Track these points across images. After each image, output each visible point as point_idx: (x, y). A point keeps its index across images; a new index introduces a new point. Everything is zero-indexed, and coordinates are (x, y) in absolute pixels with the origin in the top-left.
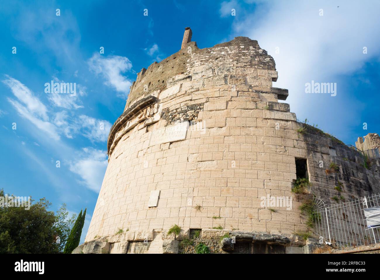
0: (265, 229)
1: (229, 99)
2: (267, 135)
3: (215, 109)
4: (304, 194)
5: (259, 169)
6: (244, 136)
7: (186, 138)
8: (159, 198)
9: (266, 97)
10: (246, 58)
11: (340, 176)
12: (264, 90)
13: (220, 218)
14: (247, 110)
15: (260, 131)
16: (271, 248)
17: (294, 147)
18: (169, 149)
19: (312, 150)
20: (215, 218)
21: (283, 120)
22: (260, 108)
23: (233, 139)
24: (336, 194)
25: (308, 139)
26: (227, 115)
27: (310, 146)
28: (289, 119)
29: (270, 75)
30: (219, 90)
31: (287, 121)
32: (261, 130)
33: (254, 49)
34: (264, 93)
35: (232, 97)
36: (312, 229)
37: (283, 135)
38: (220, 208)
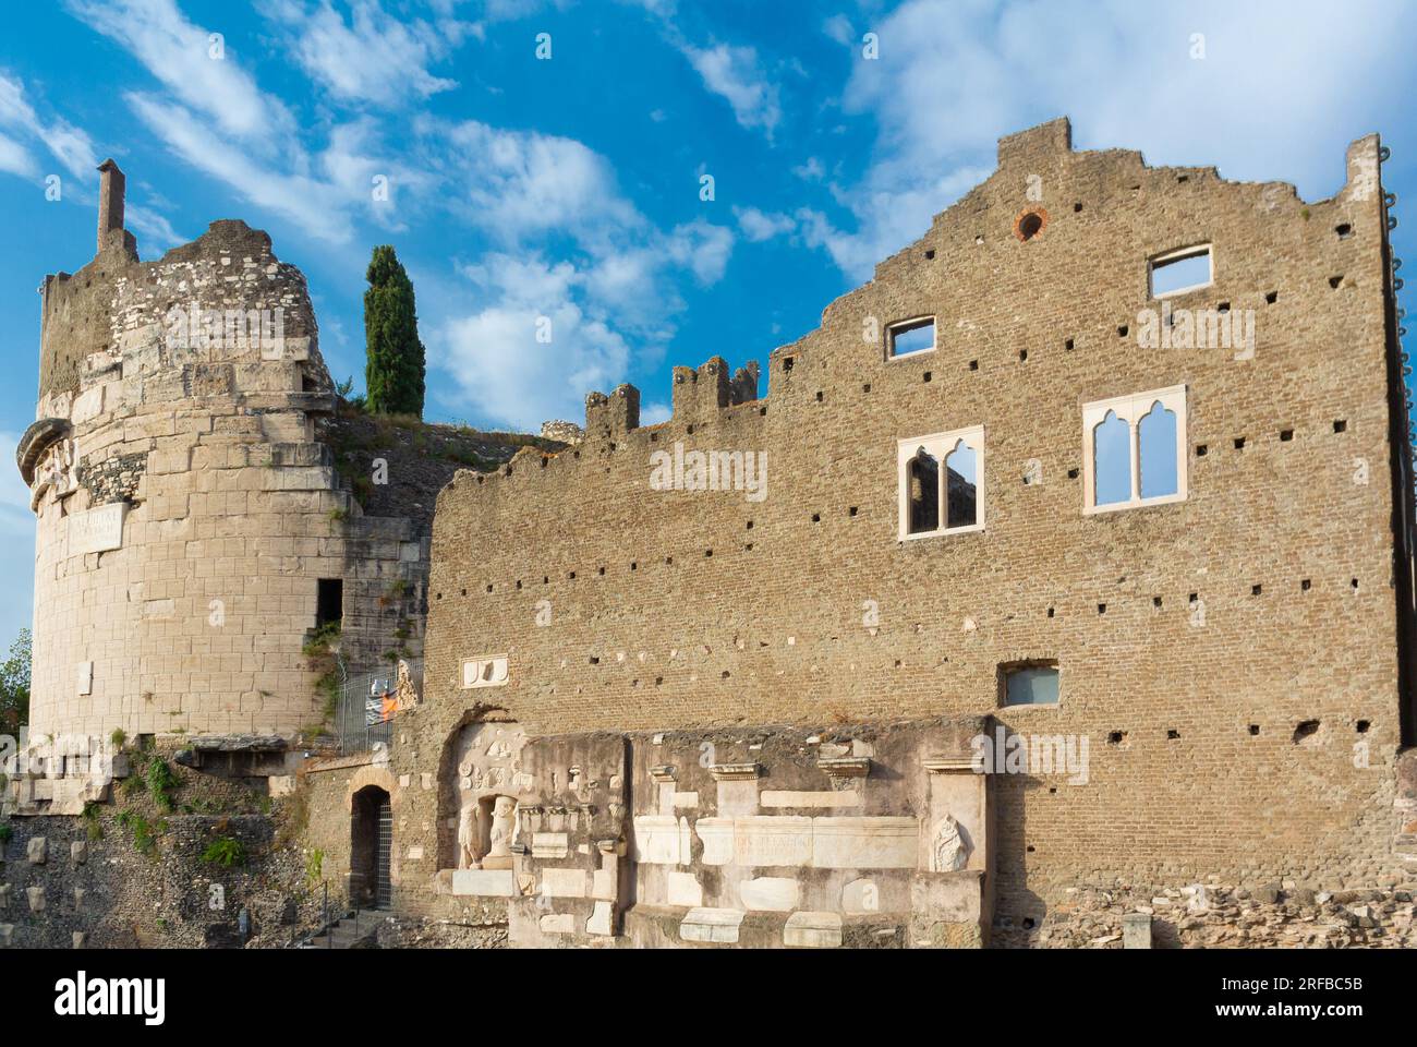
0: (250, 729)
1: (194, 442)
2: (266, 532)
3: (169, 470)
4: (327, 655)
5: (245, 612)
6: (221, 540)
7: (122, 543)
8: (92, 678)
9: (277, 425)
10: (235, 301)
11: (412, 605)
12: (273, 406)
13: (181, 713)
14: (228, 471)
15: (254, 525)
16: (261, 757)
17: (319, 555)
18: (99, 568)
19: (357, 557)
20: (173, 714)
21: (301, 491)
22: (257, 463)
23: (202, 547)
24: (394, 646)
25: (352, 531)
26: (190, 486)
27: (355, 549)
28: (313, 487)
29: (291, 353)
30: (174, 415)
31: (311, 491)
32: (254, 522)
33: (255, 265)
34: (273, 412)
35: (201, 434)
36: (332, 720)
37: (297, 530)
38: (181, 694)
